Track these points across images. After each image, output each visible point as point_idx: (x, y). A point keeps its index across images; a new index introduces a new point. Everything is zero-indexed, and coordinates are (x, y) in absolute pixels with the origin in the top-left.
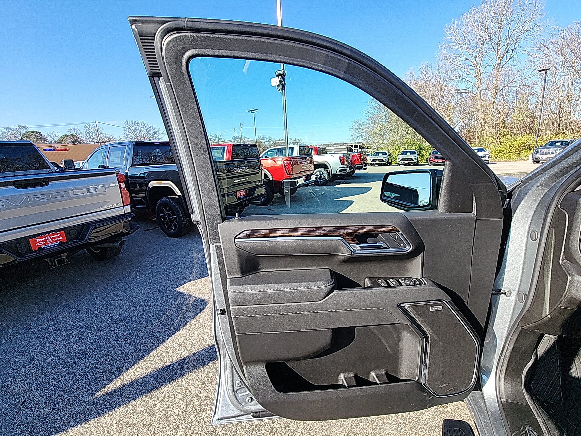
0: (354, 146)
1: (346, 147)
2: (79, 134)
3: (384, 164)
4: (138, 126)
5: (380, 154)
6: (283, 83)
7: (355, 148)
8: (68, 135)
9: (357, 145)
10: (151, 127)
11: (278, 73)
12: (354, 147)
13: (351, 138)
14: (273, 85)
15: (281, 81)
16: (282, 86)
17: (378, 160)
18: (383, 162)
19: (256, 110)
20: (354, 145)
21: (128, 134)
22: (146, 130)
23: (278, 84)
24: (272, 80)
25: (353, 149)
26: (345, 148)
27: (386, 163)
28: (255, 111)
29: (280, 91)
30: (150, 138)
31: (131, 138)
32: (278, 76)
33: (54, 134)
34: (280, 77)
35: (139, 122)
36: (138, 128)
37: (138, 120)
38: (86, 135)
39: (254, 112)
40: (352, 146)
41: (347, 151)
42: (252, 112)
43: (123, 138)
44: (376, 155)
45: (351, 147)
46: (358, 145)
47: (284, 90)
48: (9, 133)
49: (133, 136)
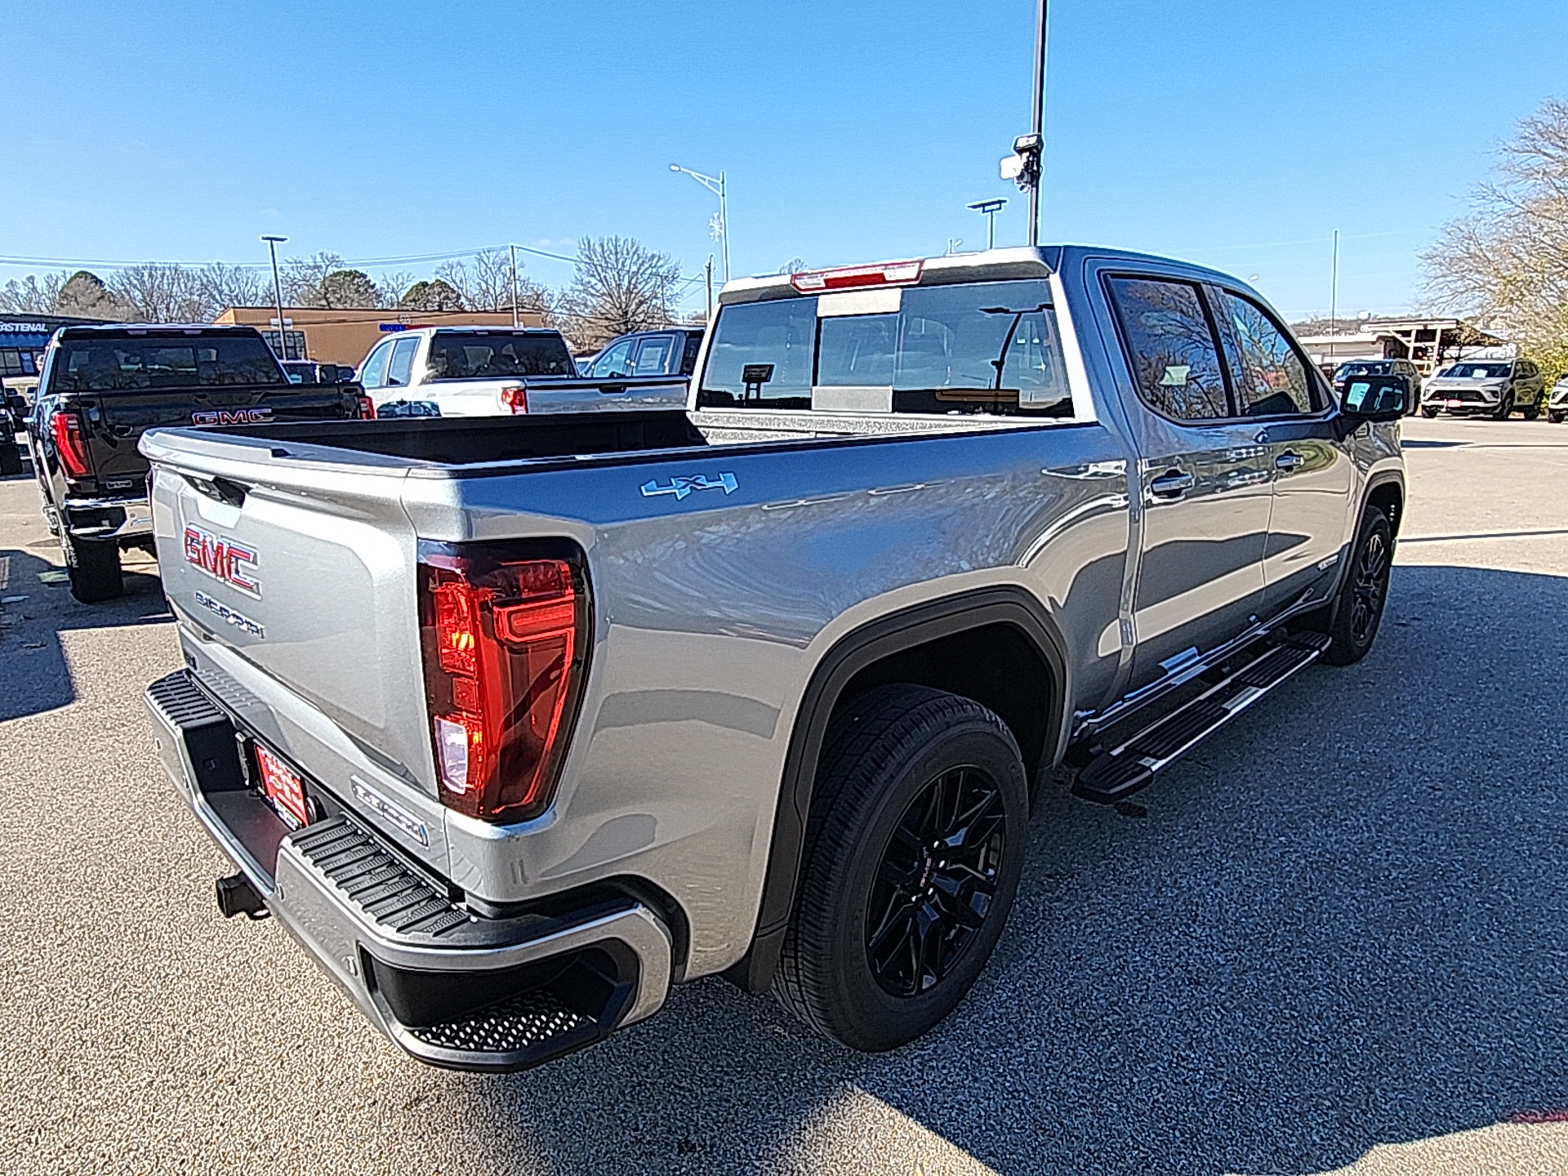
0: (1414, 334)
1: (1380, 338)
2: (461, 281)
3: (1484, 410)
4: (617, 253)
5: (1480, 373)
6: (1035, 168)
7: (1418, 344)
8: (430, 282)
9: (1434, 331)
10: (653, 256)
11: (1022, 143)
12: (1417, 340)
13: (1423, 297)
14: (1004, 176)
15: (1027, 166)
16: (1031, 174)
17: (1461, 395)
18: (1481, 404)
19: (1000, 202)
20: (1414, 328)
21: (587, 279)
22: (639, 269)
23: (1018, 173)
24: (1004, 162)
25: (1412, 345)
26: (1373, 343)
27: (1495, 408)
28: (998, 206)
29: (1025, 189)
30: (647, 294)
31: (593, 292)
32: (1020, 151)
33: (400, 280)
34: (1027, 154)
35: (621, 243)
36: (617, 261)
37: (619, 236)
38: (479, 284)
39: (992, 211)
40: (1407, 334)
41: (1382, 355)
42: (987, 208)
43: (570, 294)
44: (1463, 374)
45: (1403, 340)
46: (1439, 327)
47: (1037, 186)
48: (298, 276)
49: (599, 286)
